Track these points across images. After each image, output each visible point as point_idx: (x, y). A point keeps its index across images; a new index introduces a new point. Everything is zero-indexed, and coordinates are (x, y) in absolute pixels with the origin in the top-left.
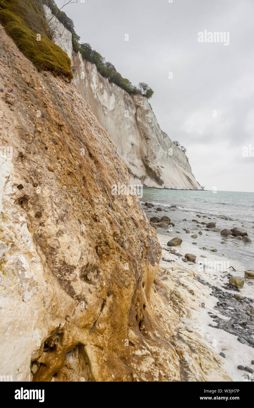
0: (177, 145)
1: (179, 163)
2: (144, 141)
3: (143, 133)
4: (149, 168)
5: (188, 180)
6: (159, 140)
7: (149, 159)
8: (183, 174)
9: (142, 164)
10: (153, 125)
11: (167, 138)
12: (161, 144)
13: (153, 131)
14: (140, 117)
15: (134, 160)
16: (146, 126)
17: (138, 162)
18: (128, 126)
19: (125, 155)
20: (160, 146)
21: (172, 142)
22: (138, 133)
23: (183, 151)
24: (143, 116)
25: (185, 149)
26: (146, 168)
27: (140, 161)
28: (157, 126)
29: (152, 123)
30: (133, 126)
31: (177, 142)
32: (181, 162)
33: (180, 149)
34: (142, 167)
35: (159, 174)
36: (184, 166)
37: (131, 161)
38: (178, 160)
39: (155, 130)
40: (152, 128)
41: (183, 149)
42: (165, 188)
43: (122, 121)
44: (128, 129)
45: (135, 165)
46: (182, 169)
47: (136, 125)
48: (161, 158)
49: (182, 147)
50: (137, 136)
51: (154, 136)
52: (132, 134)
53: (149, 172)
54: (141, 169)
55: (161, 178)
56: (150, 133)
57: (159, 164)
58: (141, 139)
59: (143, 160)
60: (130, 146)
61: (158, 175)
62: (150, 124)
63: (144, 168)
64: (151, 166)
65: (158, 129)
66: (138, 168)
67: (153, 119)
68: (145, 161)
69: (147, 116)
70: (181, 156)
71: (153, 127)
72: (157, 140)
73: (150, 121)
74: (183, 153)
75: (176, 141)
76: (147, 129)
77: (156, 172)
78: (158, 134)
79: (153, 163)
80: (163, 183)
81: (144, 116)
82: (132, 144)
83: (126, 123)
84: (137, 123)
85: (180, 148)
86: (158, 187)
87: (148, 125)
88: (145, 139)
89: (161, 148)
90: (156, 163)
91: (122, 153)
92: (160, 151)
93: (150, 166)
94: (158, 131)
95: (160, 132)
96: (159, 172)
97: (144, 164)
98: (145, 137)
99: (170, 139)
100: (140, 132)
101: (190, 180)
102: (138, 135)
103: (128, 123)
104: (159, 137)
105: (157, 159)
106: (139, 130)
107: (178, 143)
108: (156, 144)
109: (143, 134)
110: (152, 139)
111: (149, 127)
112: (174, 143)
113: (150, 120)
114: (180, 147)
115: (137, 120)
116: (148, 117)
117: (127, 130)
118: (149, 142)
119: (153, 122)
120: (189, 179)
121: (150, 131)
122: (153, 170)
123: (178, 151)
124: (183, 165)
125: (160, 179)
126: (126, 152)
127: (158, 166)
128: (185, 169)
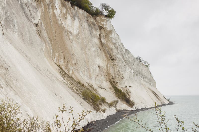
0: (140, 61)
1: (143, 78)
2: (110, 62)
3: (109, 54)
4: (118, 90)
5: (155, 95)
6: (124, 59)
7: (116, 80)
8: (149, 90)
9: (110, 86)
10: (117, 45)
11: (130, 55)
12: (127, 64)
13: (118, 51)
14: (104, 38)
15: (102, 82)
16: (111, 46)
17: (107, 85)
18: (94, 49)
19: (93, 79)
20: (126, 66)
21: (135, 58)
22: (104, 54)
23: (146, 66)
24: (107, 37)
25: (149, 64)
26: (115, 90)
27: (109, 83)
28: (121, 45)
29: (116, 43)
30: (98, 48)
31: (140, 58)
32: (145, 78)
33: (143, 64)
34: (111, 89)
35: (128, 95)
36: (149, 81)
37: (99, 84)
38: (143, 76)
39: (120, 50)
40: (117, 48)
41: (146, 64)
43: (87, 44)
44: (94, 52)
45: (103, 87)
46: (147, 85)
47: (101, 47)
48: (128, 78)
49: (145, 62)
50: (103, 58)
51: (119, 56)
52: (98, 56)
53: (118, 94)
54: (110, 91)
55: (131, 99)
56: (115, 53)
57: (127, 84)
58: (107, 61)
59: (111, 82)
60: (97, 68)
61: (127, 96)
62: (114, 44)
63: (113, 90)
64: (120, 87)
65: (122, 48)
66: (107, 91)
67: (117, 39)
68: (113, 82)
69: (111, 36)
70: (145, 71)
71: (117, 47)
72: (123, 60)
73: (114, 41)
74: (147, 68)
75: (138, 57)
76: (112, 50)
77: (126, 93)
78: (123, 54)
79: (121, 84)
80: (134, 104)
81: (108, 36)
82: (99, 67)
83: (91, 45)
84: (102, 45)
85: (144, 63)
86: (130, 109)
87: (113, 46)
88: (111, 60)
89: (127, 68)
90: (124, 83)
91: (90, 77)
92: (127, 71)
93: (119, 88)
94: (123, 50)
95: (124, 51)
96: (128, 93)
97: (112, 86)
98: (111, 58)
99: (133, 56)
100: (105, 53)
101: (157, 95)
102: (104, 57)
103: (93, 45)
104: (124, 56)
105: (124, 79)
106: (104, 51)
107: (141, 59)
108: (123, 64)
109: (109, 56)
110: (118, 60)
111: (114, 48)
112: (137, 59)
113: (114, 40)
114: (143, 62)
115: (101, 42)
116: (112, 38)
117: (93, 53)
118: (115, 62)
119: (117, 42)
120: (156, 95)
121: (115, 51)
122: (122, 91)
123: (142, 66)
124: (148, 80)
125: (130, 100)
126: (93, 76)
127: (126, 87)
128: (150, 84)
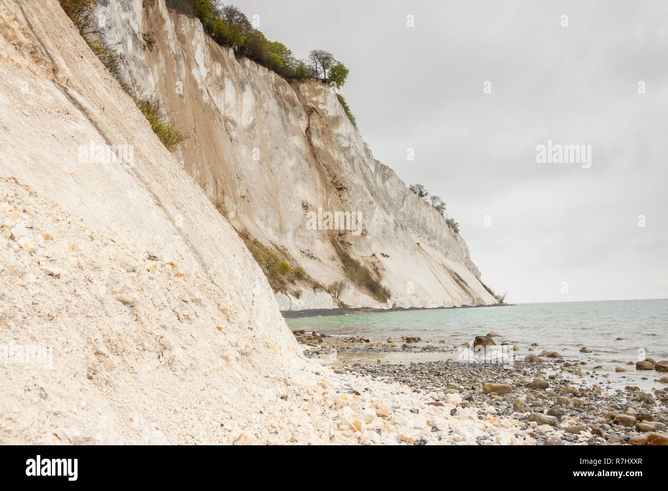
0: (421, 195)
1: (429, 239)
2: (334, 195)
3: (331, 175)
4: (352, 261)
5: (457, 281)
6: (370, 188)
7: (348, 239)
8: (442, 268)
9: (332, 252)
10: (353, 152)
11: (393, 180)
12: (378, 199)
13: (353, 168)
14: (319, 137)
15: (312, 243)
16: (337, 156)
17: (323, 249)
18: (291, 163)
19: (290, 234)
20: (375, 204)
21: (406, 188)
22: (317, 175)
23: (438, 208)
24: (325, 133)
25: (443, 204)
26: (344, 261)
27: (328, 245)
28: (364, 154)
29: (350, 148)
30: (302, 161)
31: (420, 187)
32: (434, 238)
33: (428, 203)
34: (333, 259)
35: (378, 274)
36: (442, 247)
37: (304, 247)
38: (427, 232)
39: (360, 165)
40: (351, 160)
41: (438, 204)
42: (395, 309)
43: (274, 150)
44: (292, 170)
45: (314, 255)
46: (439, 256)
47: (310, 157)
48: (380, 234)
49: (434, 198)
50: (316, 184)
51: (357, 180)
52: (303, 180)
53: (351, 272)
54: (331, 265)
55: (384, 283)
56: (346, 173)
57: (376, 248)
58: (325, 190)
59: (334, 243)
60: (300, 210)
61: (374, 277)
62: (345, 150)
63: (338, 261)
64: (356, 254)
65: (366, 160)
66: (324, 264)
67: (353, 137)
68: (339, 244)
69: (335, 131)
70: (433, 221)
71: (353, 158)
72: (366, 189)
73: (345, 144)
74: (437, 213)
75: (417, 185)
76: (338, 165)
77: (371, 269)
78: (369, 175)
79: (360, 249)
80: (389, 296)
81: (330, 132)
82: (304, 206)
83: (286, 154)
84: (314, 152)
85: (430, 202)
86: (378, 305)
87: (342, 155)
88: (335, 190)
89: (377, 208)
90: (369, 246)
91: (281, 228)
92: (375, 216)
93: (353, 257)
94: (367, 166)
95: (372, 168)
96: (376, 270)
97: (337, 252)
98: (336, 184)
99: (401, 182)
100: (321, 172)
101: (462, 280)
102: (318, 181)
103: (289, 154)
104: (371, 180)
105: (368, 237)
106: (318, 168)
107: (423, 190)
108: (366, 200)
109: (329, 179)
110: (353, 188)
111: (343, 160)
112: (412, 189)
113: (344, 141)
114: (428, 199)
115: (311, 145)
116: (338, 135)
117: (290, 171)
118: (345, 196)
119: (352, 145)
120: (459, 280)
121: (346, 167)
122: (362, 264)
123: (424, 209)
124: (441, 243)
125: (380, 287)
126: (290, 226)
127: (374, 255)
128: (447, 254)
